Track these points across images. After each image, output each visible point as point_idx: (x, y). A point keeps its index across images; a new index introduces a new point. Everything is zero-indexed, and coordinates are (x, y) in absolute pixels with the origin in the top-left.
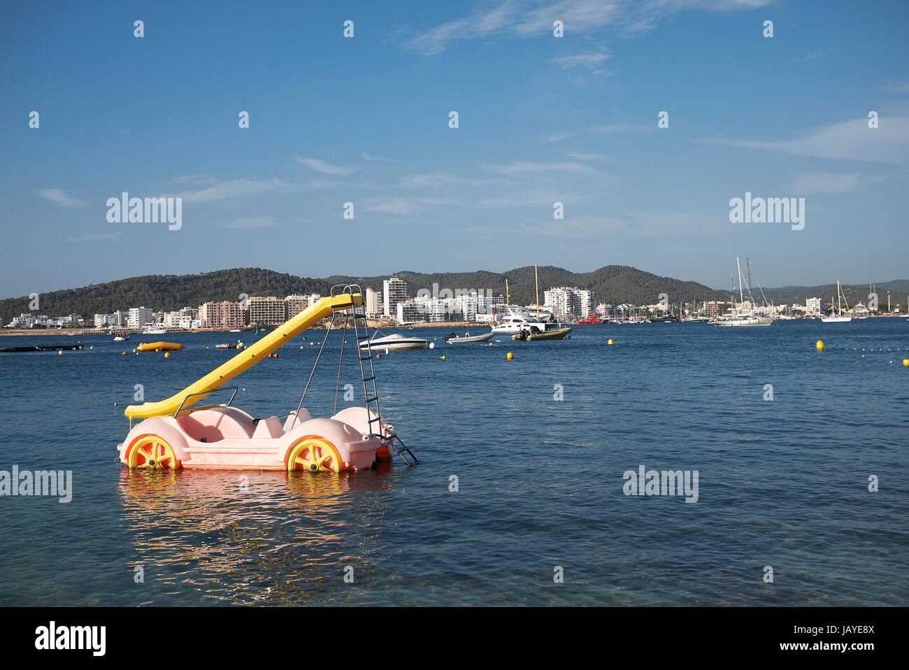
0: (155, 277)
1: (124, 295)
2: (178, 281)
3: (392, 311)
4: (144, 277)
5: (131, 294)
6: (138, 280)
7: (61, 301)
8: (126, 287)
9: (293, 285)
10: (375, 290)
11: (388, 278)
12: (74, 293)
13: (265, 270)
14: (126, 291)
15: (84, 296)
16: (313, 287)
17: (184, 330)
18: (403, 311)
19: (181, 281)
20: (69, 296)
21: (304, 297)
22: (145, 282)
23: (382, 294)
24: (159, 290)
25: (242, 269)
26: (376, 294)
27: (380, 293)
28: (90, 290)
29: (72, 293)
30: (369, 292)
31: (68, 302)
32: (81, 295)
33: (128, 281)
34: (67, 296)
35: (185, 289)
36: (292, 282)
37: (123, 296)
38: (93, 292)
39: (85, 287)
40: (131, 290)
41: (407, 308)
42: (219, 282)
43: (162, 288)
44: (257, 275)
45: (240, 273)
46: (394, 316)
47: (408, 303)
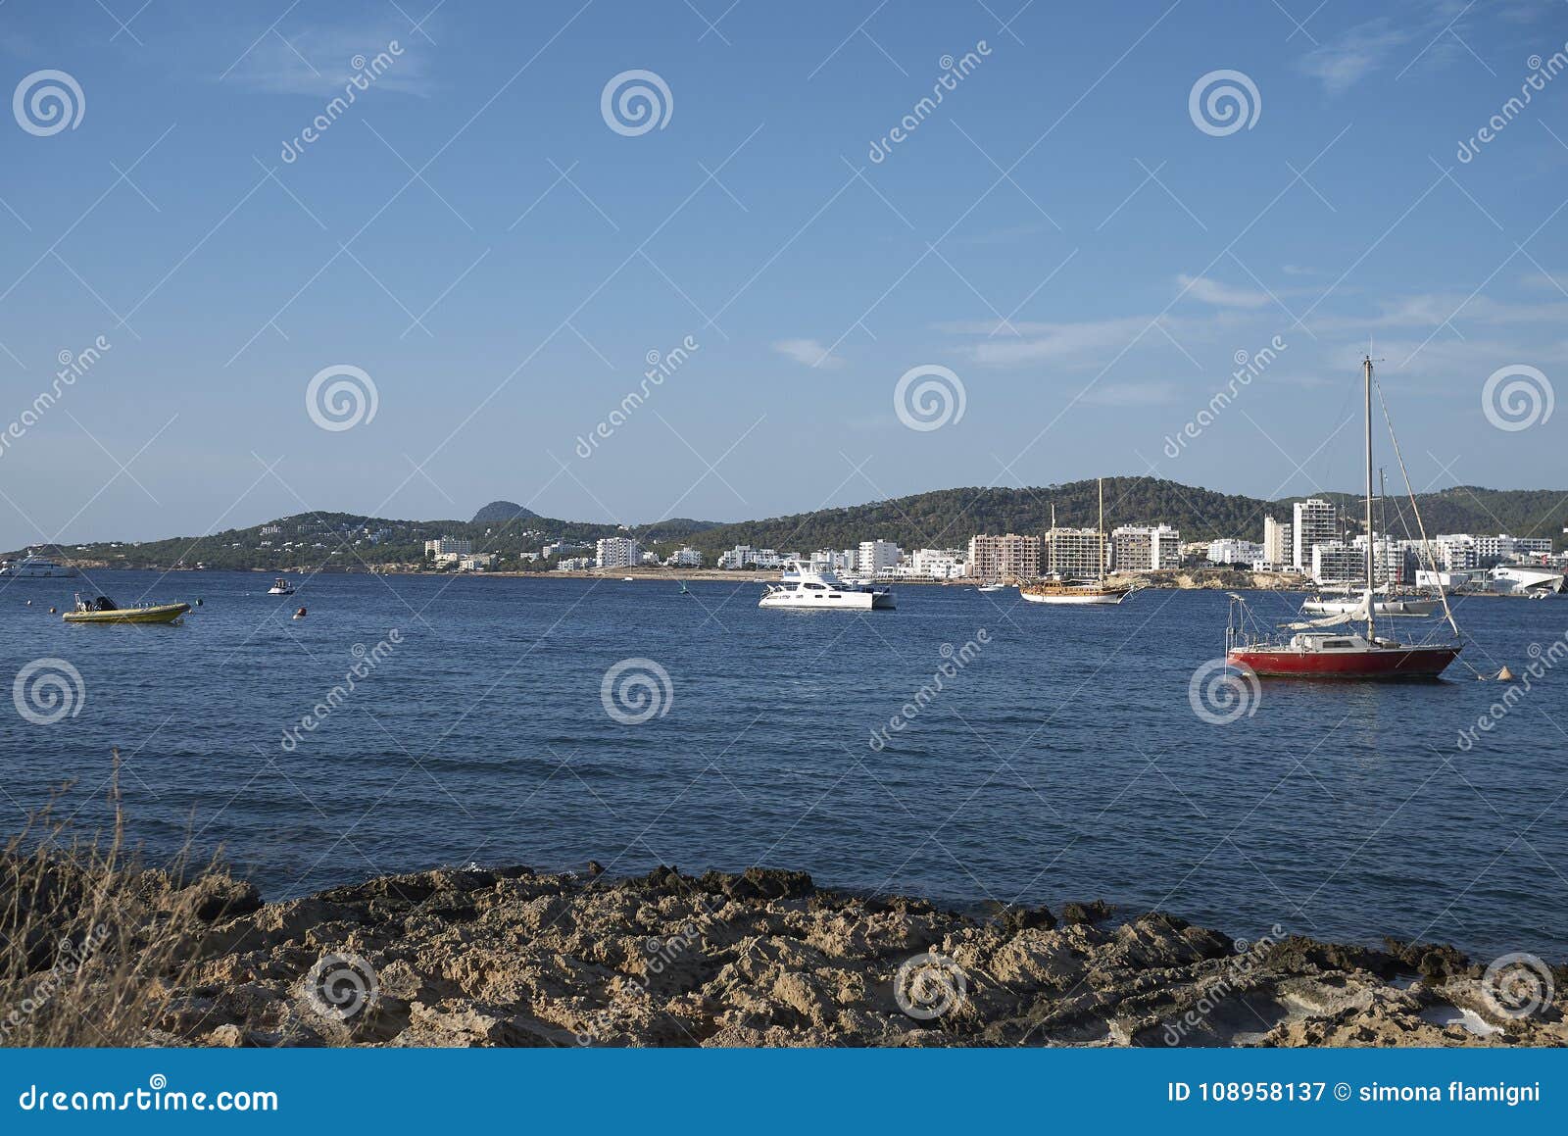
0: (975, 491)
1: (922, 519)
2: (1012, 499)
3: (1306, 560)
4: (956, 490)
5: (932, 518)
6: (946, 495)
7: (823, 526)
8: (926, 506)
9: (1210, 508)
10: (1278, 520)
11: (1303, 500)
12: (845, 514)
13: (1162, 482)
14: (925, 514)
15: (859, 521)
16: (1245, 513)
17: (937, 580)
18: (1322, 560)
19: (1016, 497)
20: (836, 518)
21: (1144, 531)
22: (956, 499)
23: (1292, 527)
24: (979, 512)
25: (1123, 479)
26: (1281, 528)
27: (1289, 525)
28: (871, 510)
29: (841, 514)
30: (1269, 523)
31: (833, 528)
32: (855, 517)
33: (931, 496)
34: (833, 519)
35: (1022, 511)
36: (1209, 503)
37: (919, 522)
38: (874, 514)
39: (863, 506)
40: (934, 512)
41: (1331, 555)
42: (1080, 499)
43: (983, 509)
44: (1146, 489)
45: (1118, 485)
46: (1308, 569)
47: (1333, 545)
